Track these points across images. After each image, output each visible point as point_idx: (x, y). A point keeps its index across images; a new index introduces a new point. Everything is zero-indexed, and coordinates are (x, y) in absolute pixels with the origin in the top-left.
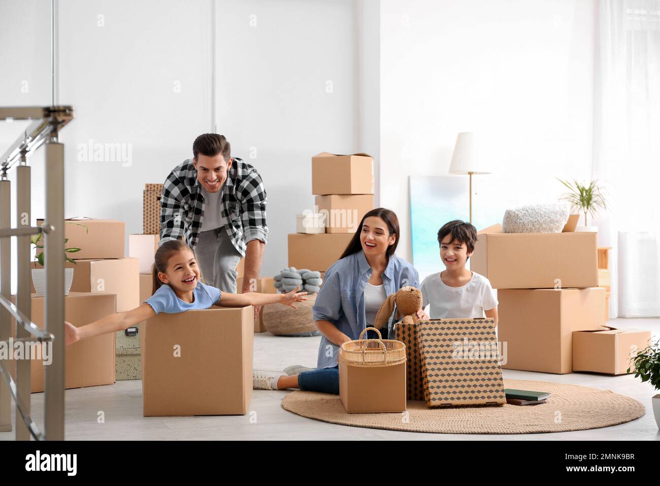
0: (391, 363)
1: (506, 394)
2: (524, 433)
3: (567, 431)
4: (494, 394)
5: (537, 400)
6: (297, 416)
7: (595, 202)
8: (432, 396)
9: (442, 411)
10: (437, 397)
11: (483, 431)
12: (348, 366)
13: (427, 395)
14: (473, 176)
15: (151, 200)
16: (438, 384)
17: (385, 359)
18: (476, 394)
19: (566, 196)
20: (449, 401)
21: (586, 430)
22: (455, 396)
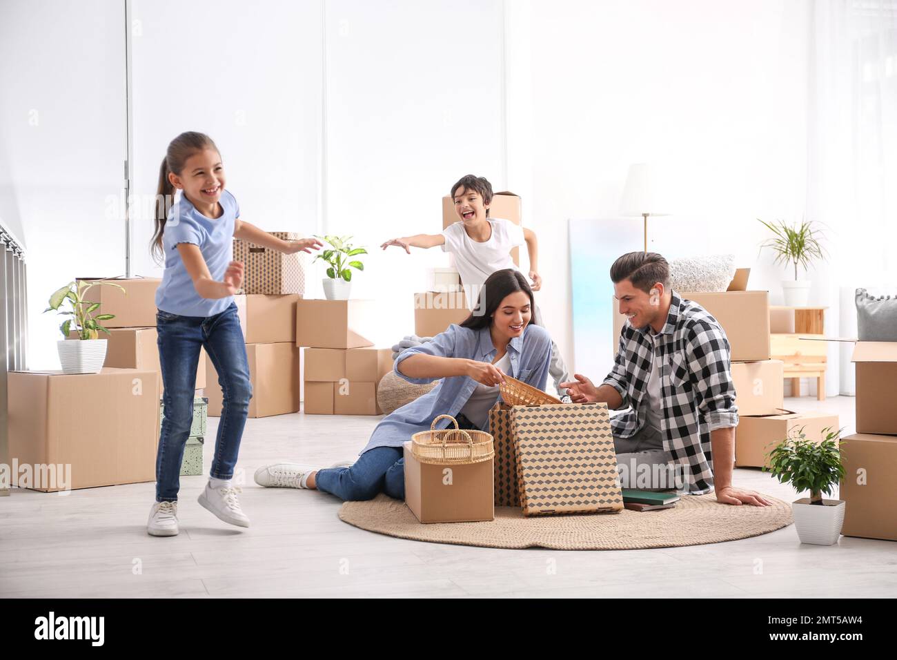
0: (478, 458)
1: (623, 498)
2: (641, 549)
3: (696, 545)
4: (609, 497)
5: (662, 504)
6: (357, 529)
7: (807, 249)
8: (529, 502)
9: (541, 520)
10: (535, 502)
11: (589, 547)
12: (422, 464)
13: (523, 500)
14: (648, 218)
15: (242, 252)
16: (537, 485)
17: (471, 454)
18: (586, 498)
19: (771, 242)
20: (552, 507)
21: (719, 542)
22: (559, 501)
